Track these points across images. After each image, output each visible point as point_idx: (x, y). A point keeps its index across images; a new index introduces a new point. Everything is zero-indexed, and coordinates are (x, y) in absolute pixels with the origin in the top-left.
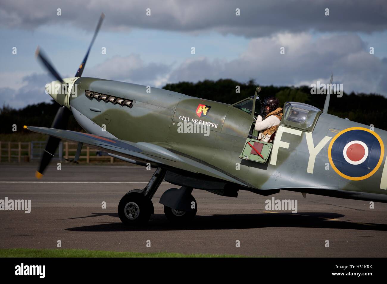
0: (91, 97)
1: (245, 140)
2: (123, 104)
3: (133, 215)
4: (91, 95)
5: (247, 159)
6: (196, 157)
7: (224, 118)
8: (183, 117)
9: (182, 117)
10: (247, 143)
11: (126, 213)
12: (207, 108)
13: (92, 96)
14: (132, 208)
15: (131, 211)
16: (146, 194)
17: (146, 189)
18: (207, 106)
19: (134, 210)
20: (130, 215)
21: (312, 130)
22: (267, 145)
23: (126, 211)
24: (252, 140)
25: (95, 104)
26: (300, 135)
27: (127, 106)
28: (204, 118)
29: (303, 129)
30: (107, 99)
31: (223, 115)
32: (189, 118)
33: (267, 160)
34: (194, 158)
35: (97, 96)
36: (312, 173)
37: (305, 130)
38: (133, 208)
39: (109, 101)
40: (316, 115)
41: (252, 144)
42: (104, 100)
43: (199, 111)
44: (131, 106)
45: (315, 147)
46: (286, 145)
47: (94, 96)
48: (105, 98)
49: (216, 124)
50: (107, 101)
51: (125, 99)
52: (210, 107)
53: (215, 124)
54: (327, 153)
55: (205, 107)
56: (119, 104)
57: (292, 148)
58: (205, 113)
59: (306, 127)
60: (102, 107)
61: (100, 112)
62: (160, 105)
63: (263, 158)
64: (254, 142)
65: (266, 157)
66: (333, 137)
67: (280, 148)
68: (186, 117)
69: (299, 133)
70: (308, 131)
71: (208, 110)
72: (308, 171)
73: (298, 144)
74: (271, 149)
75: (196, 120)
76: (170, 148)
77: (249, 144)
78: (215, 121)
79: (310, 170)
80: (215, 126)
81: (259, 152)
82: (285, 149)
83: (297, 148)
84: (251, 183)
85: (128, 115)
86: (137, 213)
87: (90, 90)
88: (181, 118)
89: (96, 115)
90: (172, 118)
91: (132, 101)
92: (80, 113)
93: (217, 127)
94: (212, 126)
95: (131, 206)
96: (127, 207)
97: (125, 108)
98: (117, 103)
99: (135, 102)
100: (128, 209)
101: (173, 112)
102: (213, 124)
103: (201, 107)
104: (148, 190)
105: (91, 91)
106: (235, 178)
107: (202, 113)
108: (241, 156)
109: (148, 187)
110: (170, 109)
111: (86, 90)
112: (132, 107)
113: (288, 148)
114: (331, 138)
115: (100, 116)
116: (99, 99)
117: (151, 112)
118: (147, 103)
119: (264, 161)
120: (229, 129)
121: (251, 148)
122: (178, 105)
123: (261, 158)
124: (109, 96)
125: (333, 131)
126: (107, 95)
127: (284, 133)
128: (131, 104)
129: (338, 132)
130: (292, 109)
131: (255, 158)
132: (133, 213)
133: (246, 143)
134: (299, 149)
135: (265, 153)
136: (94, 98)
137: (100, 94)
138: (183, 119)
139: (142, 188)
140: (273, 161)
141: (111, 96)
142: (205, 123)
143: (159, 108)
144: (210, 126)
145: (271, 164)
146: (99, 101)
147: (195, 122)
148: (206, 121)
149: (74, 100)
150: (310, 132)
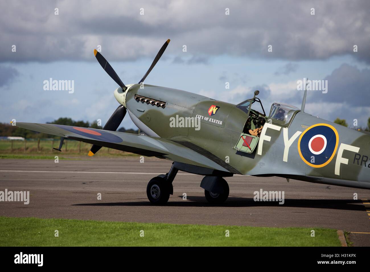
0: (138, 100)
1: (241, 134)
2: (158, 105)
3: (157, 195)
4: (137, 98)
5: (238, 150)
7: (228, 116)
9: (198, 116)
12: (217, 108)
14: (155, 190)
15: (155, 192)
16: (168, 178)
18: (217, 107)
19: (157, 191)
20: (154, 195)
21: (288, 125)
22: (255, 138)
23: (152, 192)
24: (245, 134)
25: (140, 106)
26: (279, 130)
27: (161, 107)
28: (213, 116)
29: (283, 125)
30: (148, 101)
31: (227, 114)
32: (203, 116)
33: (253, 151)
35: (141, 99)
36: (287, 161)
39: (149, 103)
41: (245, 137)
42: (146, 102)
43: (210, 111)
44: (163, 106)
45: (289, 140)
46: (268, 139)
48: (146, 100)
51: (161, 102)
52: (219, 108)
53: (220, 122)
54: (297, 144)
55: (215, 107)
56: (156, 105)
57: (273, 141)
58: (214, 113)
61: (144, 112)
62: (184, 106)
63: (250, 149)
65: (253, 148)
66: (303, 131)
67: (264, 141)
68: (201, 116)
70: (285, 127)
71: (217, 110)
73: (277, 137)
74: (258, 141)
75: (207, 118)
77: (243, 138)
78: (221, 119)
79: (285, 159)
81: (249, 144)
82: (268, 142)
83: (276, 141)
85: (162, 115)
86: (159, 193)
87: (138, 94)
89: (140, 114)
91: (164, 103)
92: (132, 113)
93: (221, 124)
95: (155, 188)
96: (152, 188)
97: (160, 109)
98: (154, 104)
99: (167, 104)
101: (192, 111)
103: (212, 107)
104: (168, 175)
107: (213, 112)
110: (190, 109)
111: (135, 95)
112: (165, 107)
113: (270, 141)
114: (302, 132)
115: (143, 116)
117: (177, 111)
118: (175, 105)
120: (231, 125)
121: (244, 141)
122: (196, 106)
125: (304, 127)
127: (268, 129)
129: (307, 128)
131: (245, 149)
132: (156, 194)
133: (240, 137)
134: (278, 141)
137: (143, 97)
138: (198, 118)
140: (260, 152)
141: (152, 99)
142: (214, 121)
143: (183, 109)
144: (216, 123)
145: (258, 154)
146: (143, 103)
147: (207, 120)
148: (214, 119)
149: (128, 103)
150: (287, 128)
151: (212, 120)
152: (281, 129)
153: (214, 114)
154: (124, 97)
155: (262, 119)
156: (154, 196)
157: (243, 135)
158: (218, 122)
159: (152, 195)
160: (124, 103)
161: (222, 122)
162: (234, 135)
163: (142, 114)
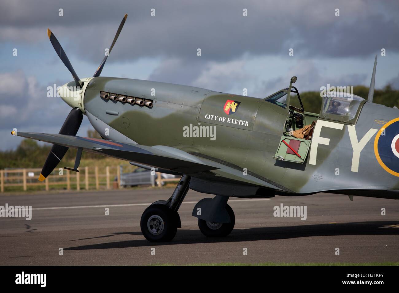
0: (106, 99)
1: (280, 138)
2: (142, 105)
3: (158, 230)
4: (106, 96)
5: (283, 160)
6: (225, 160)
7: (256, 114)
8: (210, 115)
9: (209, 115)
10: (282, 141)
11: (149, 228)
12: (236, 104)
13: (108, 98)
14: (155, 222)
15: (155, 225)
16: (171, 205)
17: (170, 199)
18: (235, 102)
19: (158, 224)
20: (154, 229)
21: (355, 122)
22: (304, 142)
23: (149, 226)
24: (288, 137)
25: (111, 107)
26: (341, 129)
27: (147, 106)
28: (232, 115)
29: (345, 121)
30: (124, 99)
31: (254, 111)
32: (216, 116)
33: (304, 160)
34: (222, 161)
35: (113, 97)
36: (357, 171)
37: (347, 122)
38: (157, 222)
39: (127, 102)
40: (359, 105)
41: (288, 142)
42: (120, 101)
43: (227, 108)
44: (150, 106)
45: (359, 142)
46: (326, 141)
47: (110, 98)
48: (121, 98)
49: (246, 122)
50: (124, 102)
51: (145, 99)
52: (239, 103)
53: (245, 122)
54: (373, 148)
55: (233, 103)
56: (138, 104)
57: (333, 144)
58: (234, 110)
59: (347, 119)
60: (120, 109)
61: (118, 115)
62: (184, 103)
63: (300, 158)
64: (290, 140)
65: (304, 156)
66: (379, 129)
67: (319, 145)
68: (213, 116)
69: (340, 126)
70: (350, 123)
71: (237, 106)
72: (353, 170)
73: (340, 139)
74: (309, 147)
75: (224, 118)
76: (196, 151)
77: (284, 143)
78: (245, 119)
79: (355, 168)
80: (245, 123)
81: (296, 151)
82: (325, 146)
83: (339, 144)
84: (288, 186)
85: (148, 117)
86: (162, 227)
87: (106, 90)
88: (208, 117)
89: (112, 119)
90: (198, 118)
91: (152, 101)
92: (95, 118)
93: (247, 125)
94: (242, 124)
95: (154, 219)
96: (151, 221)
97: (145, 109)
98: (136, 104)
99: (156, 102)
100: (152, 224)
101: (198, 110)
102: (243, 121)
103: (229, 103)
104: (173, 201)
105: (107, 92)
106: (269, 181)
107: (231, 109)
108: (276, 156)
109: (173, 197)
110: (195, 107)
111: (101, 92)
112: (152, 107)
113: (328, 144)
114: (377, 130)
115: (117, 120)
116: (115, 100)
117: (173, 112)
118: (169, 102)
119: (301, 161)
120: (262, 126)
121: (287, 147)
122: (203, 102)
124: (127, 97)
125: (379, 122)
126: (125, 96)
127: (323, 128)
128: (150, 104)
129: (385, 123)
130: (332, 100)
131: (291, 158)
132: (157, 228)
133: (280, 142)
134: (341, 145)
135: (302, 152)
136: (110, 100)
137: (116, 94)
138: (209, 118)
139: (166, 199)
140: (313, 161)
141: (129, 96)
142: (234, 121)
143: (183, 107)
144: (239, 124)
145: (310, 163)
146: (115, 103)
147: (223, 121)
148: (235, 118)
149: (88, 104)
150: (352, 125)
151: (231, 121)
152: (344, 128)
153: (234, 111)
154: (81, 95)
155: (298, 116)
156: (154, 231)
157: (286, 139)
158: (241, 123)
159: (151, 230)
160: (81, 104)
161: (248, 122)
162: (269, 139)
163: (114, 118)
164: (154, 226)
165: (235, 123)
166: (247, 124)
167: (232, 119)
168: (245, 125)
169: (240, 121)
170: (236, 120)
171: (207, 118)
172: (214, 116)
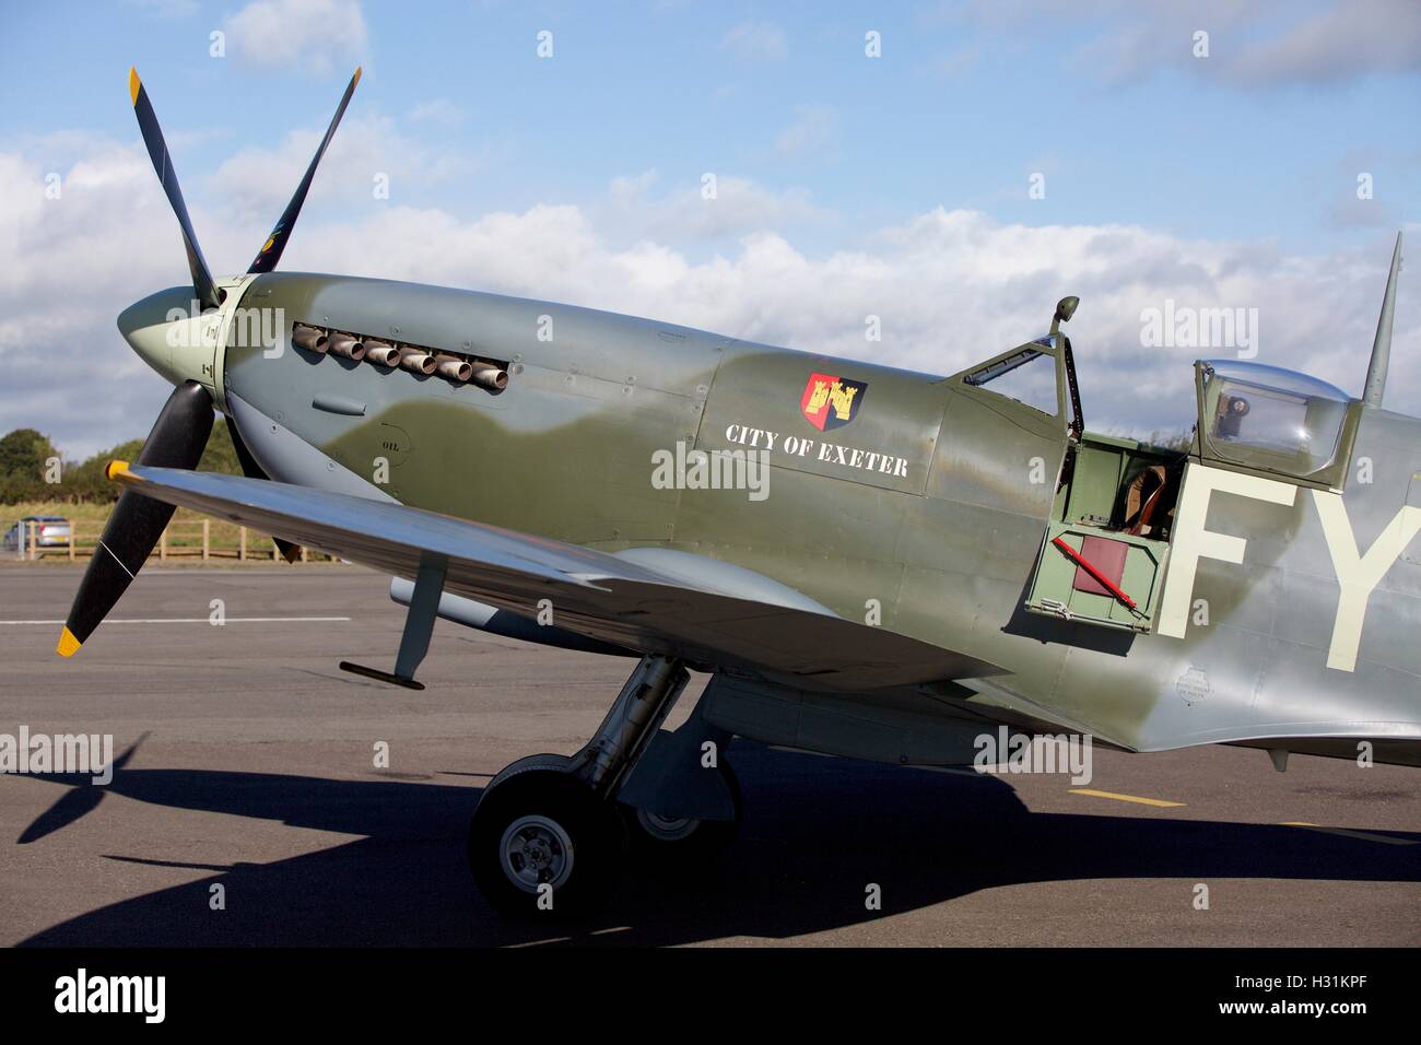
0: (319, 352)
2: (465, 379)
3: (546, 873)
4: (319, 343)
5: (1067, 616)
7: (935, 432)
8: (745, 430)
9: (741, 430)
10: (1050, 542)
11: (509, 865)
12: (851, 391)
13: (324, 348)
14: (534, 844)
15: (535, 856)
16: (598, 775)
17: (592, 753)
18: (846, 383)
19: (546, 848)
20: (526, 871)
21: (1338, 478)
22: (1144, 548)
23: (510, 857)
24: (1074, 527)
25: (331, 382)
26: (1289, 501)
27: (485, 385)
28: (838, 431)
29: (1298, 475)
30: (391, 357)
31: (929, 421)
32: (769, 434)
33: (1148, 618)
36: (1351, 668)
37: (1308, 478)
38: (542, 843)
39: (404, 367)
40: (1344, 418)
41: (1074, 544)
42: (376, 362)
43: (815, 403)
44: (497, 387)
45: (1362, 555)
46: (1231, 549)
47: (336, 349)
48: (382, 352)
49: (899, 461)
50: (393, 365)
51: (474, 359)
52: (860, 386)
53: (895, 461)
55: (837, 386)
56: (449, 377)
57: (1258, 559)
58: (843, 412)
59: (1307, 467)
60: (369, 393)
61: (361, 414)
62: (635, 378)
63: (1130, 607)
64: (1081, 538)
67: (1202, 561)
68: (757, 432)
69: (1282, 493)
70: (1323, 482)
71: (857, 400)
72: (1333, 663)
73: (1287, 542)
74: (1162, 568)
75: (804, 442)
77: (1063, 548)
78: (896, 447)
79: (1343, 656)
80: (893, 466)
81: (1111, 581)
82: (1228, 565)
83: (1282, 561)
85: (487, 425)
86: (565, 864)
87: (315, 319)
88: (736, 433)
89: (338, 428)
91: (503, 365)
92: (272, 423)
93: (904, 473)
94: (882, 469)
95: (529, 833)
97: (472, 396)
98: (439, 373)
99: (520, 370)
100: (520, 849)
101: (697, 408)
102: (885, 458)
103: (819, 386)
104: (602, 761)
105: (318, 328)
107: (831, 411)
108: (1037, 601)
109: (603, 743)
110: (681, 395)
111: (296, 326)
112: (507, 388)
113: (1239, 560)
115: (358, 435)
116: (358, 359)
117: (592, 409)
118: (575, 372)
119: (1138, 621)
120: (962, 479)
121: (1071, 567)
122: (715, 377)
123: (1123, 610)
124: (400, 346)
126: (393, 342)
127: (1216, 495)
128: (500, 380)
132: (542, 865)
133: (1044, 543)
134: (1290, 564)
136: (329, 356)
137: (359, 335)
138: (742, 442)
140: (1173, 624)
141: (409, 346)
142: (848, 456)
143: (631, 393)
144: (870, 467)
145: (1160, 630)
146: (351, 368)
147: (802, 453)
148: (850, 446)
150: (1331, 490)
151: (834, 454)
152: (1298, 500)
153: (846, 417)
156: (531, 877)
157: (1065, 533)
158: (877, 464)
160: (212, 370)
161: (905, 463)
162: (995, 531)
163: (347, 425)
164: (527, 858)
165: (852, 463)
166: (901, 468)
167: (840, 449)
168: (893, 471)
169: (873, 456)
170: (855, 452)
171: (732, 437)
172: (765, 434)
